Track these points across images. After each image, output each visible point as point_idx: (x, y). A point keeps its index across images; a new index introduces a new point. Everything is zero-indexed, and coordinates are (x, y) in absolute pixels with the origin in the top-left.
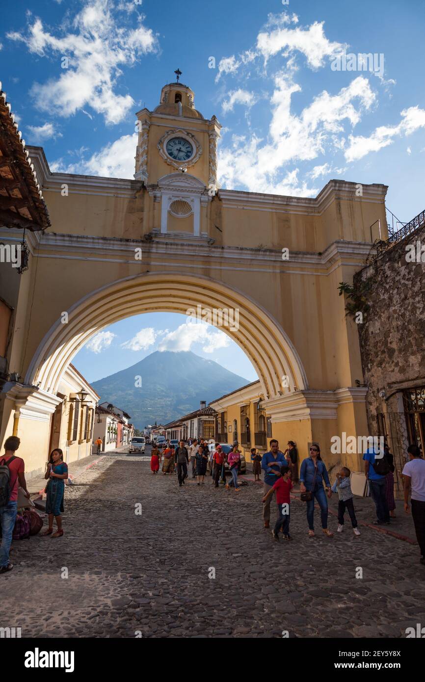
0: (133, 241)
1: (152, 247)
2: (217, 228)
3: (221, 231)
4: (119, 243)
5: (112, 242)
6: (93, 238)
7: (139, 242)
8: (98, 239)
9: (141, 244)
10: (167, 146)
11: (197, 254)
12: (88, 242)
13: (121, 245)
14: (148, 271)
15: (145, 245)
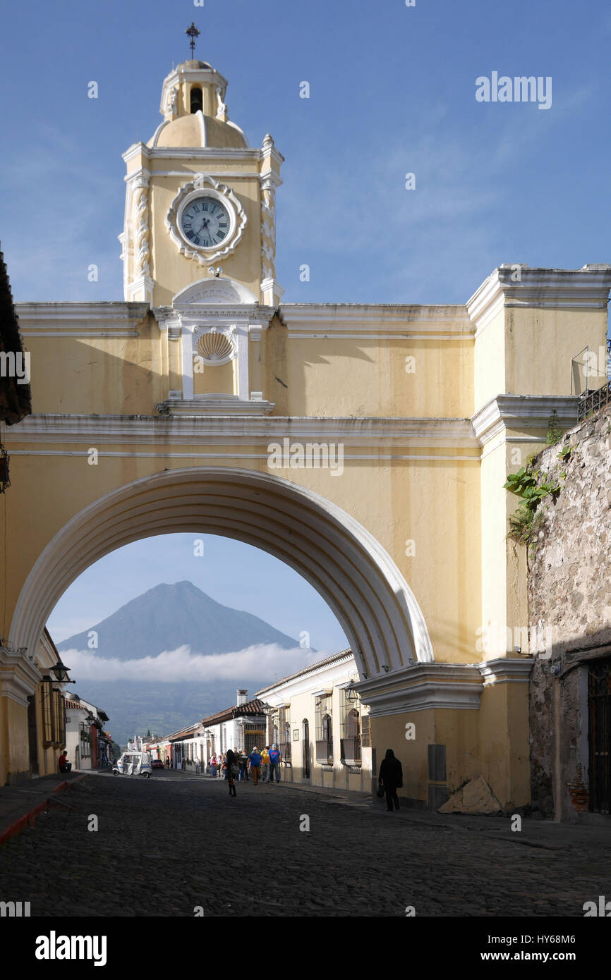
0: (141, 419)
1: (171, 427)
2: (279, 380)
3: (286, 387)
4: (119, 423)
5: (107, 422)
6: (79, 418)
7: (151, 420)
8: (86, 418)
9: (153, 423)
10: (183, 219)
11: (246, 434)
12: (70, 425)
13: (122, 426)
14: (166, 470)
15: (159, 423)
